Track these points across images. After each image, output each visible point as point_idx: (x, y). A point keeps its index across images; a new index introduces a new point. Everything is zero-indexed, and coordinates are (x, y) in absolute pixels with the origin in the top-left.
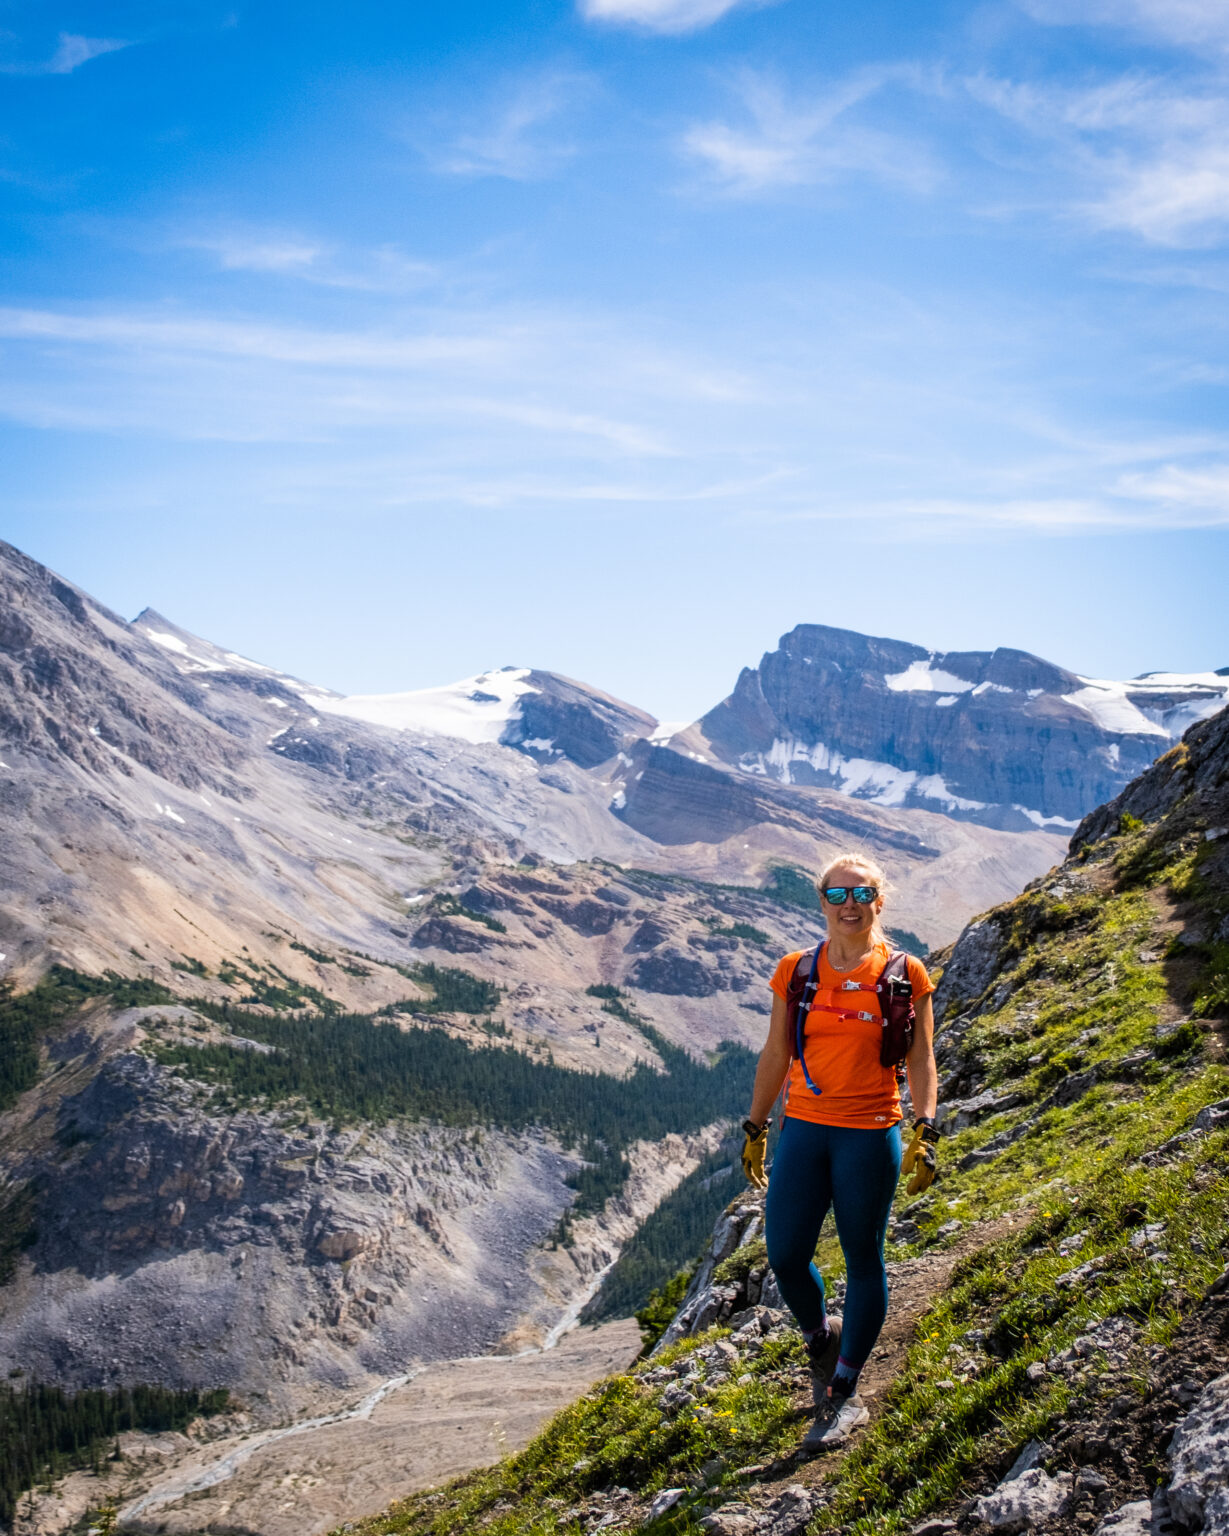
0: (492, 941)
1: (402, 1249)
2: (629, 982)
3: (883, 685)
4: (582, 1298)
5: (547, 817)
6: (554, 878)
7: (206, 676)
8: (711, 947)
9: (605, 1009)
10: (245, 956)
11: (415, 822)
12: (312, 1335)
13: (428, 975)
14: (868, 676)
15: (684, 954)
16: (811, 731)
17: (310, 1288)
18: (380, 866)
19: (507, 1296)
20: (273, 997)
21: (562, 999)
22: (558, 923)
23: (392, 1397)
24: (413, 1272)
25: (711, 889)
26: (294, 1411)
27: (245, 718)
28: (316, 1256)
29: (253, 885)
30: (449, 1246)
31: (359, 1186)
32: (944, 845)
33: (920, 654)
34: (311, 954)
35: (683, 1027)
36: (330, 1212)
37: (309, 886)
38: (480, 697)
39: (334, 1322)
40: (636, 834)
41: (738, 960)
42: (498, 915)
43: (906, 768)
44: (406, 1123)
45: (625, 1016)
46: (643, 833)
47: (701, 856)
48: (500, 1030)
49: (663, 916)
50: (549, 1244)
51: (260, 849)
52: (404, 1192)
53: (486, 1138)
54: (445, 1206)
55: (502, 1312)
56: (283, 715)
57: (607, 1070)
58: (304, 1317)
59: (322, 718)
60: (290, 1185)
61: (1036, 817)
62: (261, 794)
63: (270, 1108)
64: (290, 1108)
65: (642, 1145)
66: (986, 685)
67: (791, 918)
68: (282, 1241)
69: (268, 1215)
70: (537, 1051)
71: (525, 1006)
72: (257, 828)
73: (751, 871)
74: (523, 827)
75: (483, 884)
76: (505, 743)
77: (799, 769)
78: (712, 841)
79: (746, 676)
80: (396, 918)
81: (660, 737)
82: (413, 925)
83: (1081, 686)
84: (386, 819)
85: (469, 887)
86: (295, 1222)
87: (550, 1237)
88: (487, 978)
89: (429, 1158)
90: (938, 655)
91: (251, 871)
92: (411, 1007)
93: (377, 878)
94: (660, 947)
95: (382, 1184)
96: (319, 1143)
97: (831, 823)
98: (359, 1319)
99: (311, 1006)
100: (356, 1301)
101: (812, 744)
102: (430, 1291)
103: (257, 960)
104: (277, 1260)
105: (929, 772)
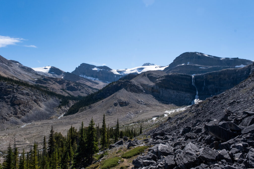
0: (47, 83)
1: (31, 104)
2: (66, 89)
3: (92, 69)
8: (76, 86)
9: (63, 91)
12: (11, 116)
14: (90, 68)
15: (73, 86)
17: (11, 109)
19: (51, 113)
21: (57, 89)
22: (56, 83)
24: (33, 108)
28: (13, 104)
30: (40, 105)
31: (23, 94)
32: (99, 83)
33: (95, 66)
35: (73, 94)
36: (16, 97)
37: (20, 75)
38: (45, 68)
39: (16, 114)
41: (79, 87)
42: (48, 81)
43: (94, 78)
45: (65, 92)
50: (57, 108)
52: (32, 96)
53: (47, 95)
54: (40, 100)
55: (50, 114)
58: (9, 113)
60: (9, 93)
61: (108, 82)
63: (5, 82)
65: (70, 101)
66: (102, 69)
68: (6, 101)
69: (3, 97)
70: (54, 92)
75: (46, 78)
76: (49, 72)
79: (77, 68)
80: (33, 80)
82: (36, 81)
83: (112, 70)
85: (44, 78)
86: (9, 98)
89: (37, 94)
90: (97, 67)
91: (10, 71)
93: (31, 77)
94: (70, 85)
95: (27, 94)
96: (15, 87)
97: (87, 80)
98: (22, 114)
100: (21, 111)
101: (84, 75)
102: (37, 111)
104: (4, 104)
105: (97, 78)
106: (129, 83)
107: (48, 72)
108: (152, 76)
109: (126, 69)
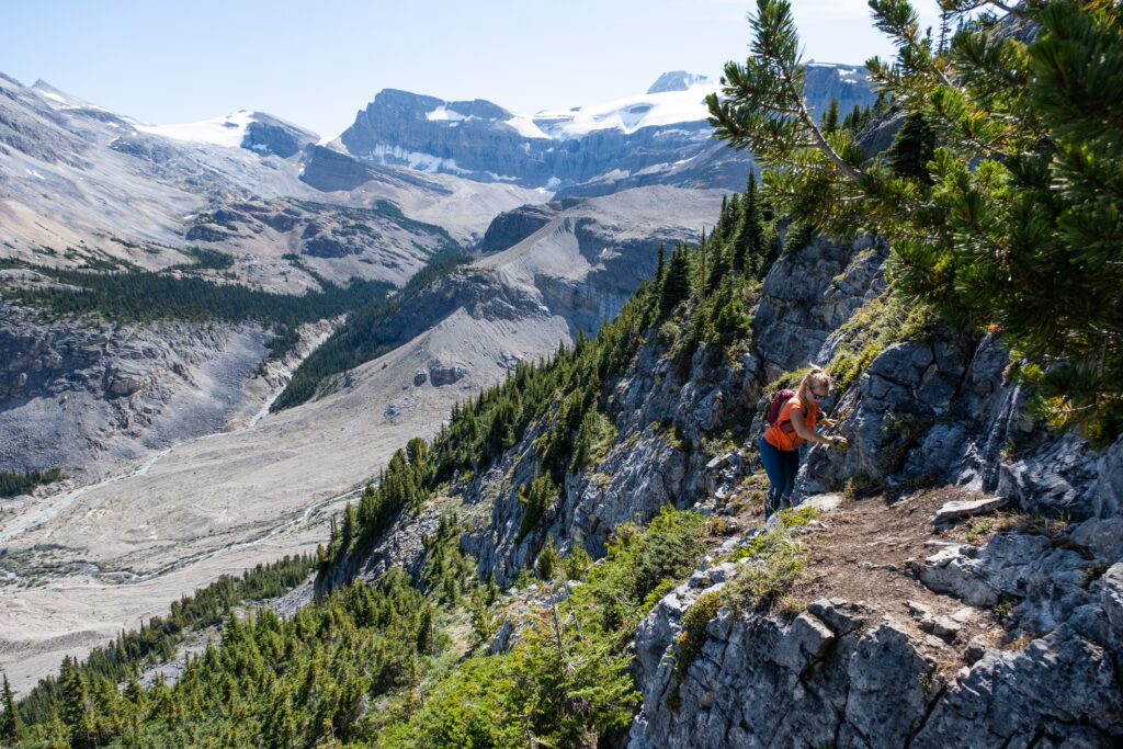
0: (230, 235)
1: (165, 385)
2: (303, 252)
3: (424, 116)
4: (271, 400)
5: (266, 181)
6: (263, 205)
7: (70, 111)
8: (343, 234)
9: (291, 265)
10: (82, 245)
11: (190, 182)
12: (112, 434)
13: (196, 252)
14: (417, 114)
15: (330, 238)
16: (393, 140)
17: (109, 410)
18: (169, 201)
19: (229, 403)
20: (99, 265)
21: (267, 261)
22: (266, 226)
23: (161, 461)
24: (173, 396)
25: (344, 209)
26: (102, 474)
27: (93, 131)
28: (111, 394)
29: (89, 210)
30: (194, 382)
31: (135, 356)
32: (455, 189)
33: (441, 103)
34: (124, 243)
35: (332, 272)
36: (117, 370)
37: (124, 211)
38: (229, 125)
39: (126, 426)
40: (310, 188)
41: (357, 240)
42: (233, 223)
43: (437, 156)
44: (165, 323)
45: (301, 267)
46: (314, 187)
47: (342, 196)
48: (233, 276)
49: (318, 221)
50: (253, 376)
51: (93, 192)
52: (164, 356)
53: (217, 327)
54: (192, 362)
55: (226, 411)
56: (116, 131)
57: (292, 292)
58: (106, 425)
59: (139, 133)
60: (92, 358)
61: (495, 176)
62: (97, 166)
63: (76, 319)
64: (88, 318)
65: (307, 326)
66: (471, 116)
67: (383, 221)
68: (89, 388)
69: (80, 375)
70: (253, 285)
71: (247, 264)
72: (91, 182)
73: (366, 202)
74: (253, 185)
75: (224, 208)
76: (243, 146)
77: (389, 158)
78: (347, 190)
79: (361, 114)
80: (177, 226)
81: (323, 143)
82: (186, 229)
83: (513, 117)
84: (174, 180)
85: (216, 211)
86: (97, 378)
87: (255, 372)
88: (228, 252)
89: (180, 339)
90: (449, 103)
91: (87, 203)
92: (182, 267)
93: (167, 207)
94: (318, 235)
95: (150, 353)
96: (108, 335)
97: (403, 180)
98: (141, 423)
99: (122, 268)
100: (138, 414)
101: (394, 146)
102: (184, 405)
103: (90, 247)
104: (87, 398)
105: (448, 158)
106: (483, 286)
107: (241, 141)
108: (590, 231)
109: (576, 109)
